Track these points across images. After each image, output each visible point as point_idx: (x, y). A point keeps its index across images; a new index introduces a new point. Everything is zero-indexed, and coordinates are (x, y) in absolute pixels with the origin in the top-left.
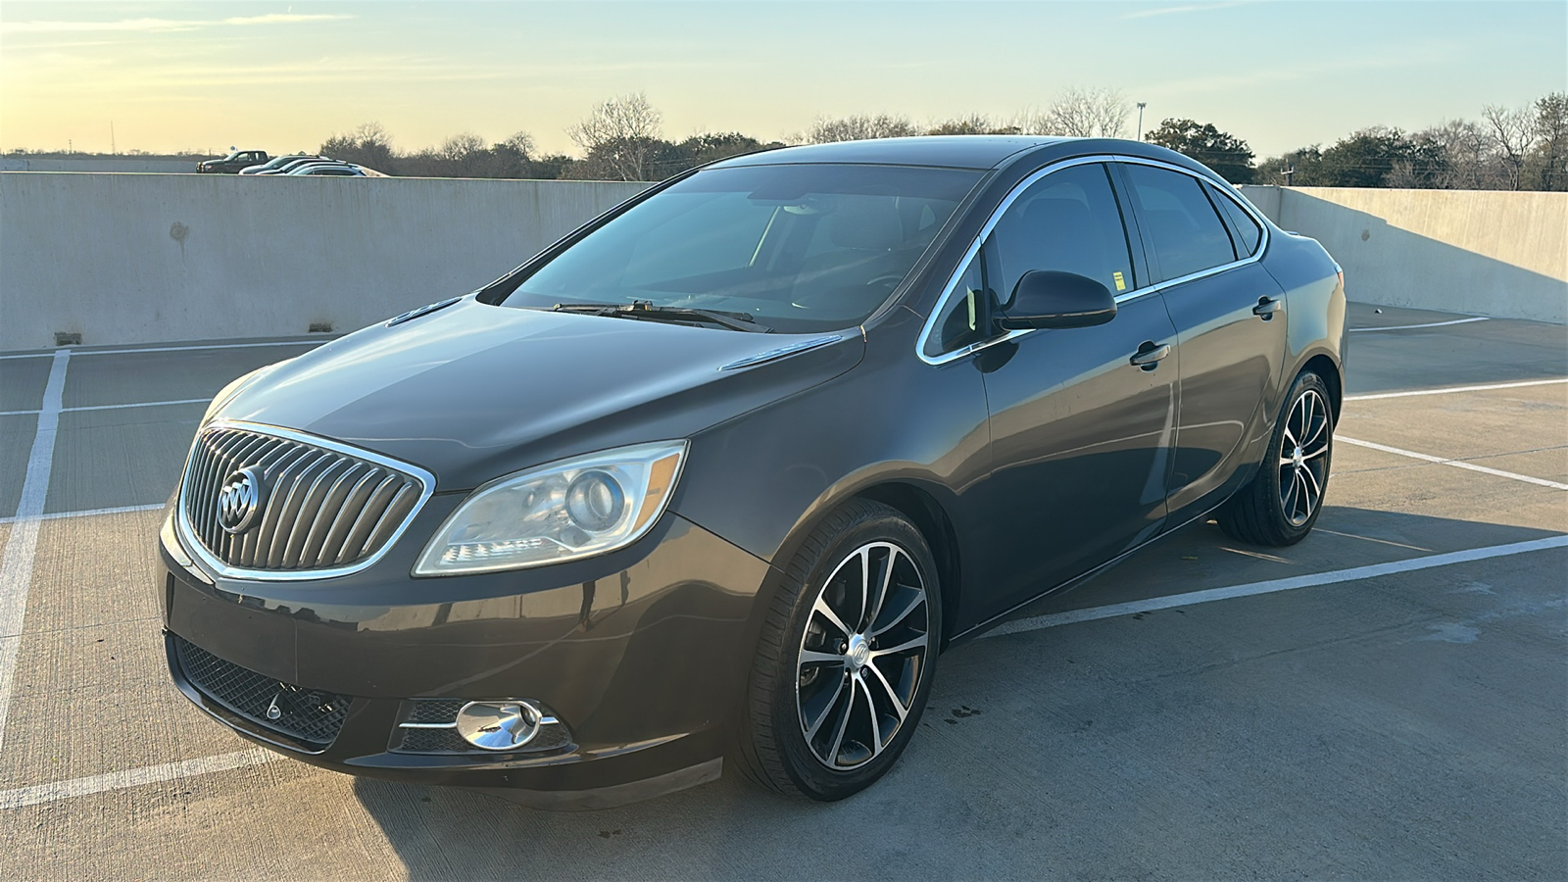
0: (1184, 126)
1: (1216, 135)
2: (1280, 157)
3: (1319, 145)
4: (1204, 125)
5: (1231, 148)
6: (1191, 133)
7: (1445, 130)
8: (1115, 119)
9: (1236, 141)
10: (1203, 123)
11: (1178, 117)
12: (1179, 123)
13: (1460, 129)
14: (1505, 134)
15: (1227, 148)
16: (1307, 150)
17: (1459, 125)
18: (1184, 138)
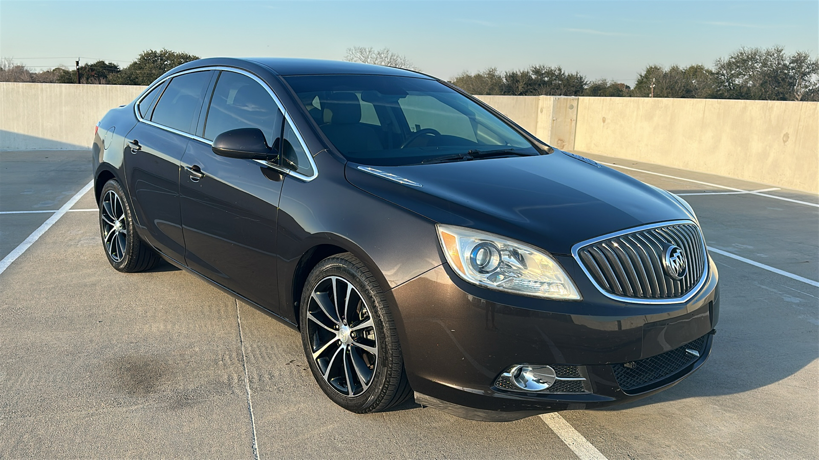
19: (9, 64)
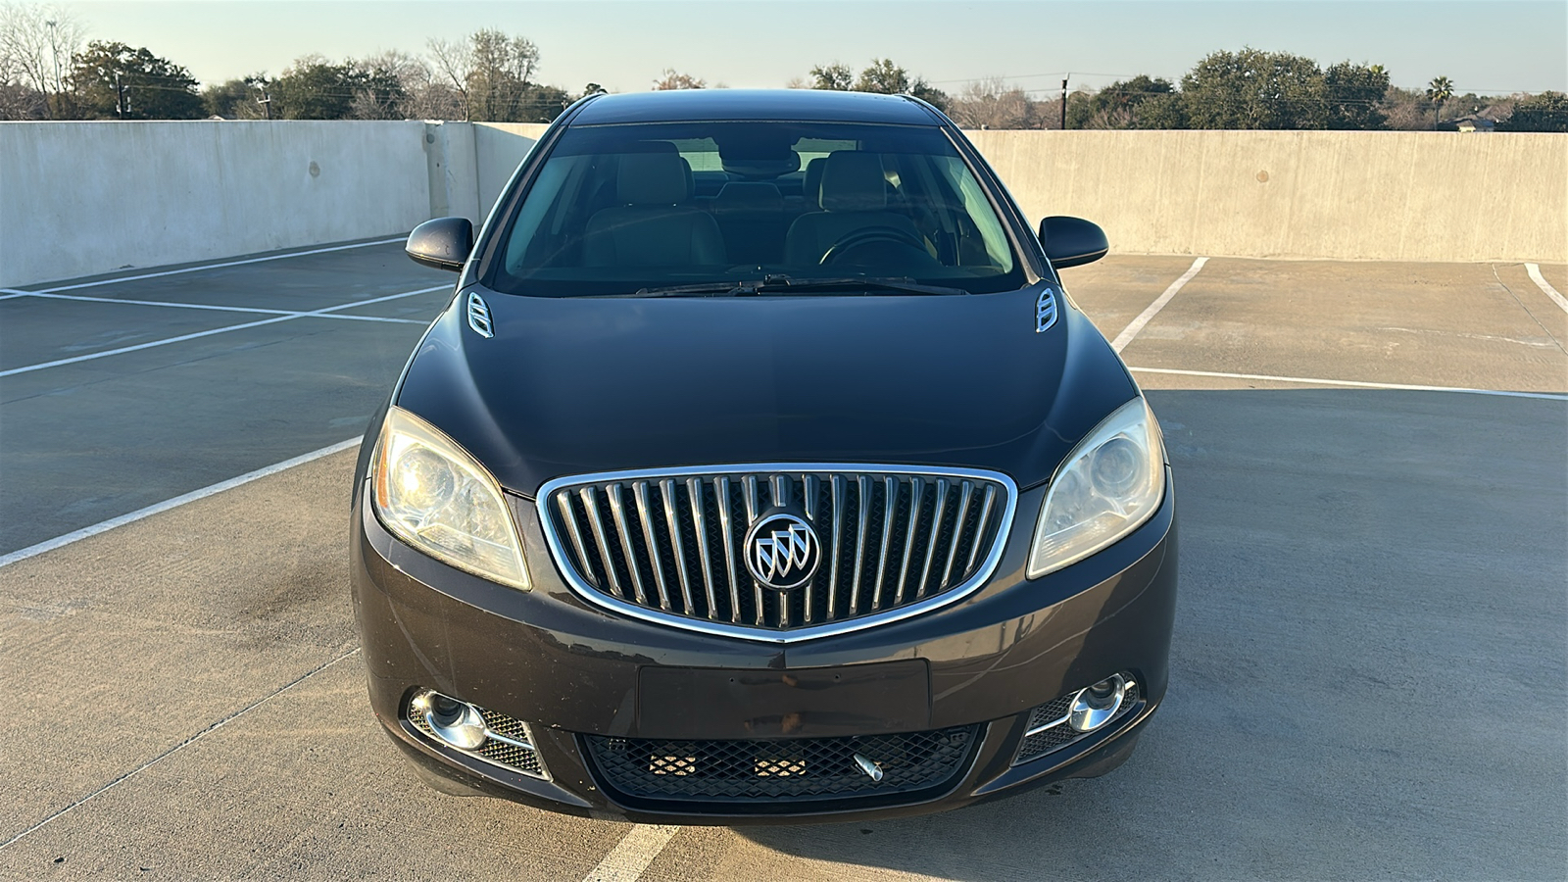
0: (115, 49)
1: (152, 60)
2: (222, 85)
3: (264, 72)
4: (137, 49)
5: (171, 75)
6: (124, 57)
7: (383, 60)
8: (70, 40)
9: (176, 67)
10: (136, 46)
11: (107, 40)
12: (108, 46)
13: (396, 59)
14: (450, 65)
15: (168, 74)
16: (254, 78)
17: (394, 55)
18: (119, 62)
19: (997, 88)
